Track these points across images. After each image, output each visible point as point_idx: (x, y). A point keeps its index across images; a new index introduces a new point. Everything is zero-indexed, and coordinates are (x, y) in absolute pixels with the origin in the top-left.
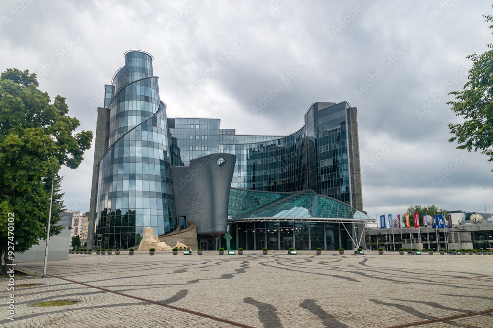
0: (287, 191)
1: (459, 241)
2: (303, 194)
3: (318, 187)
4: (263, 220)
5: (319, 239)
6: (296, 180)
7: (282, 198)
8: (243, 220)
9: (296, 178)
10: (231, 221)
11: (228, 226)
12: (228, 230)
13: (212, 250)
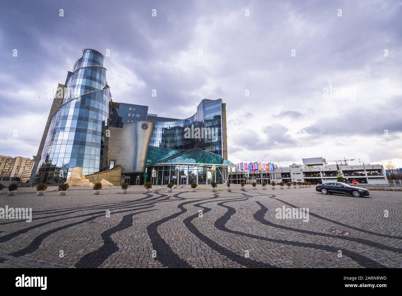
0: (184, 149)
1: (276, 178)
2: (194, 151)
3: (203, 146)
4: (169, 164)
5: (203, 177)
6: (190, 143)
7: (181, 153)
8: (156, 165)
9: (190, 142)
10: (149, 166)
11: (146, 169)
12: (146, 172)
13: (133, 185)
